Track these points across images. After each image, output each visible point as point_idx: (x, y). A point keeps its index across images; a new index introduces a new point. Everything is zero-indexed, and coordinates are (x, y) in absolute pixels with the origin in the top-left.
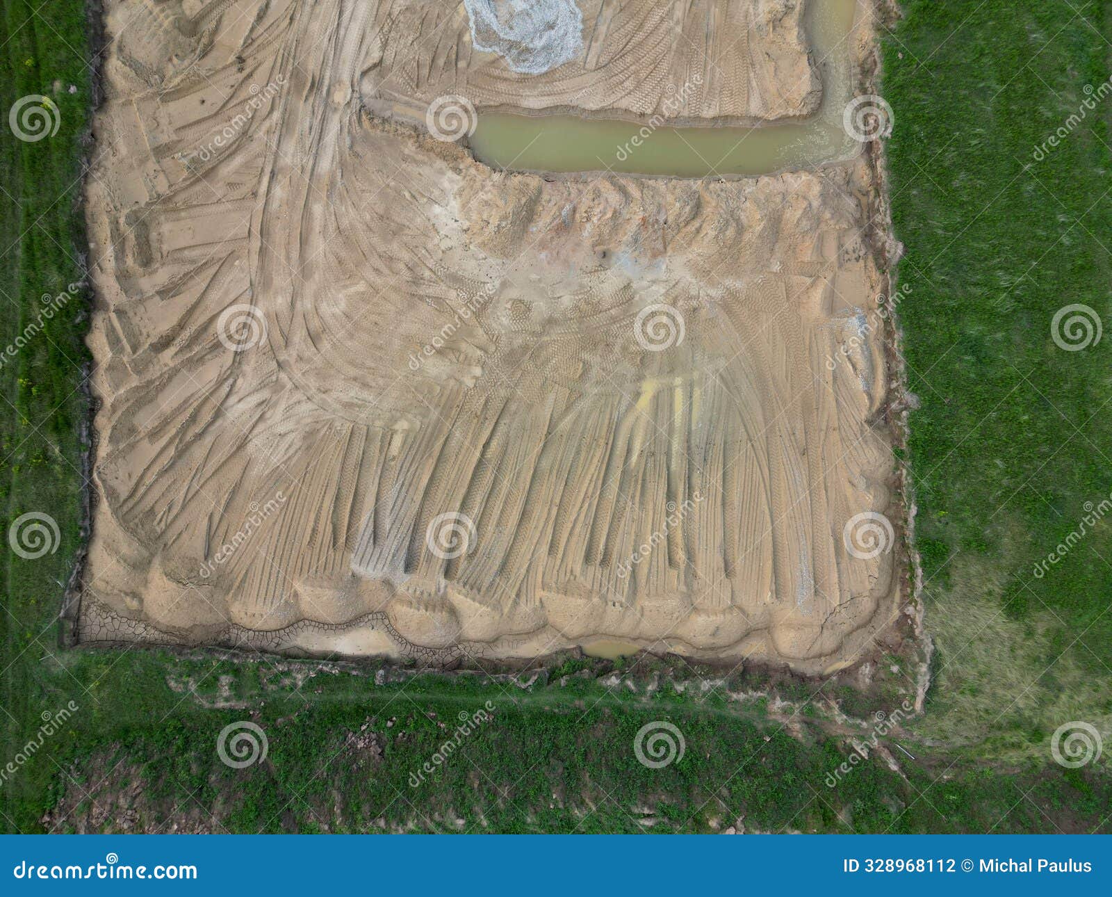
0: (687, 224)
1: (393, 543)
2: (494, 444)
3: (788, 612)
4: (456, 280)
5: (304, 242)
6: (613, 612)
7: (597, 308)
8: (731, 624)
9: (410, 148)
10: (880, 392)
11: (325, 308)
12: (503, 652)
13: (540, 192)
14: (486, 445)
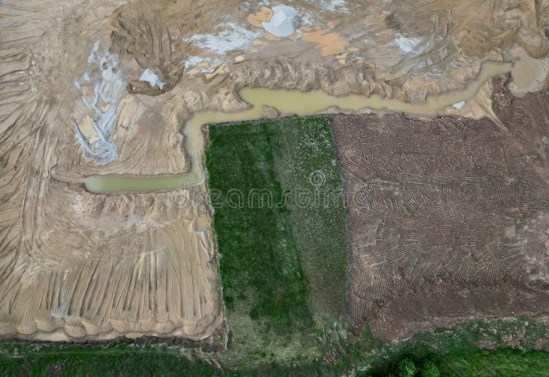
0: (149, 207)
1: (64, 307)
2: (95, 275)
3: (185, 322)
4: (81, 227)
5: (35, 219)
6: (132, 325)
7: (125, 232)
8: (169, 327)
9: (66, 189)
10: (212, 253)
11: (43, 238)
12: (101, 338)
13: (105, 199)
14: (93, 276)
